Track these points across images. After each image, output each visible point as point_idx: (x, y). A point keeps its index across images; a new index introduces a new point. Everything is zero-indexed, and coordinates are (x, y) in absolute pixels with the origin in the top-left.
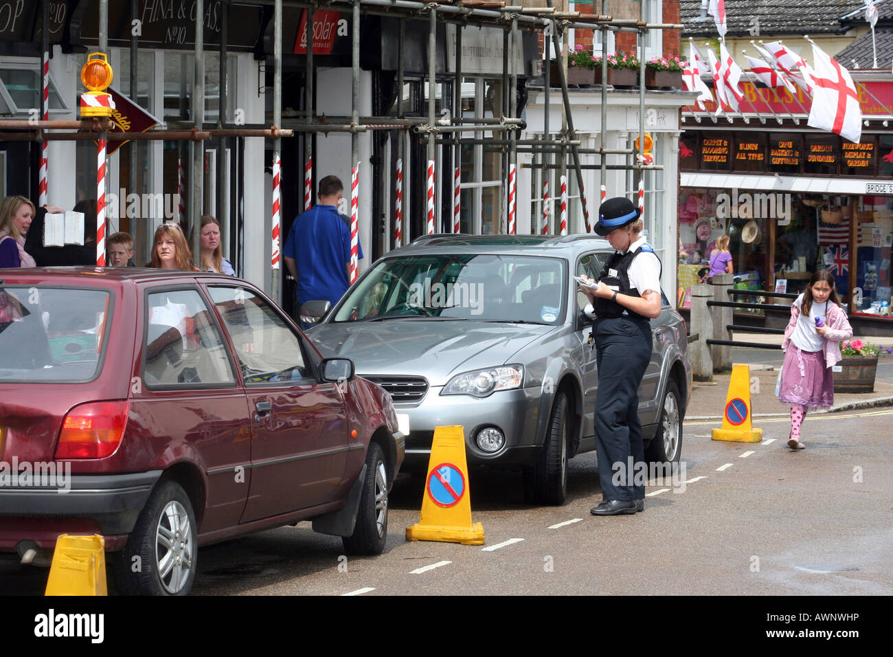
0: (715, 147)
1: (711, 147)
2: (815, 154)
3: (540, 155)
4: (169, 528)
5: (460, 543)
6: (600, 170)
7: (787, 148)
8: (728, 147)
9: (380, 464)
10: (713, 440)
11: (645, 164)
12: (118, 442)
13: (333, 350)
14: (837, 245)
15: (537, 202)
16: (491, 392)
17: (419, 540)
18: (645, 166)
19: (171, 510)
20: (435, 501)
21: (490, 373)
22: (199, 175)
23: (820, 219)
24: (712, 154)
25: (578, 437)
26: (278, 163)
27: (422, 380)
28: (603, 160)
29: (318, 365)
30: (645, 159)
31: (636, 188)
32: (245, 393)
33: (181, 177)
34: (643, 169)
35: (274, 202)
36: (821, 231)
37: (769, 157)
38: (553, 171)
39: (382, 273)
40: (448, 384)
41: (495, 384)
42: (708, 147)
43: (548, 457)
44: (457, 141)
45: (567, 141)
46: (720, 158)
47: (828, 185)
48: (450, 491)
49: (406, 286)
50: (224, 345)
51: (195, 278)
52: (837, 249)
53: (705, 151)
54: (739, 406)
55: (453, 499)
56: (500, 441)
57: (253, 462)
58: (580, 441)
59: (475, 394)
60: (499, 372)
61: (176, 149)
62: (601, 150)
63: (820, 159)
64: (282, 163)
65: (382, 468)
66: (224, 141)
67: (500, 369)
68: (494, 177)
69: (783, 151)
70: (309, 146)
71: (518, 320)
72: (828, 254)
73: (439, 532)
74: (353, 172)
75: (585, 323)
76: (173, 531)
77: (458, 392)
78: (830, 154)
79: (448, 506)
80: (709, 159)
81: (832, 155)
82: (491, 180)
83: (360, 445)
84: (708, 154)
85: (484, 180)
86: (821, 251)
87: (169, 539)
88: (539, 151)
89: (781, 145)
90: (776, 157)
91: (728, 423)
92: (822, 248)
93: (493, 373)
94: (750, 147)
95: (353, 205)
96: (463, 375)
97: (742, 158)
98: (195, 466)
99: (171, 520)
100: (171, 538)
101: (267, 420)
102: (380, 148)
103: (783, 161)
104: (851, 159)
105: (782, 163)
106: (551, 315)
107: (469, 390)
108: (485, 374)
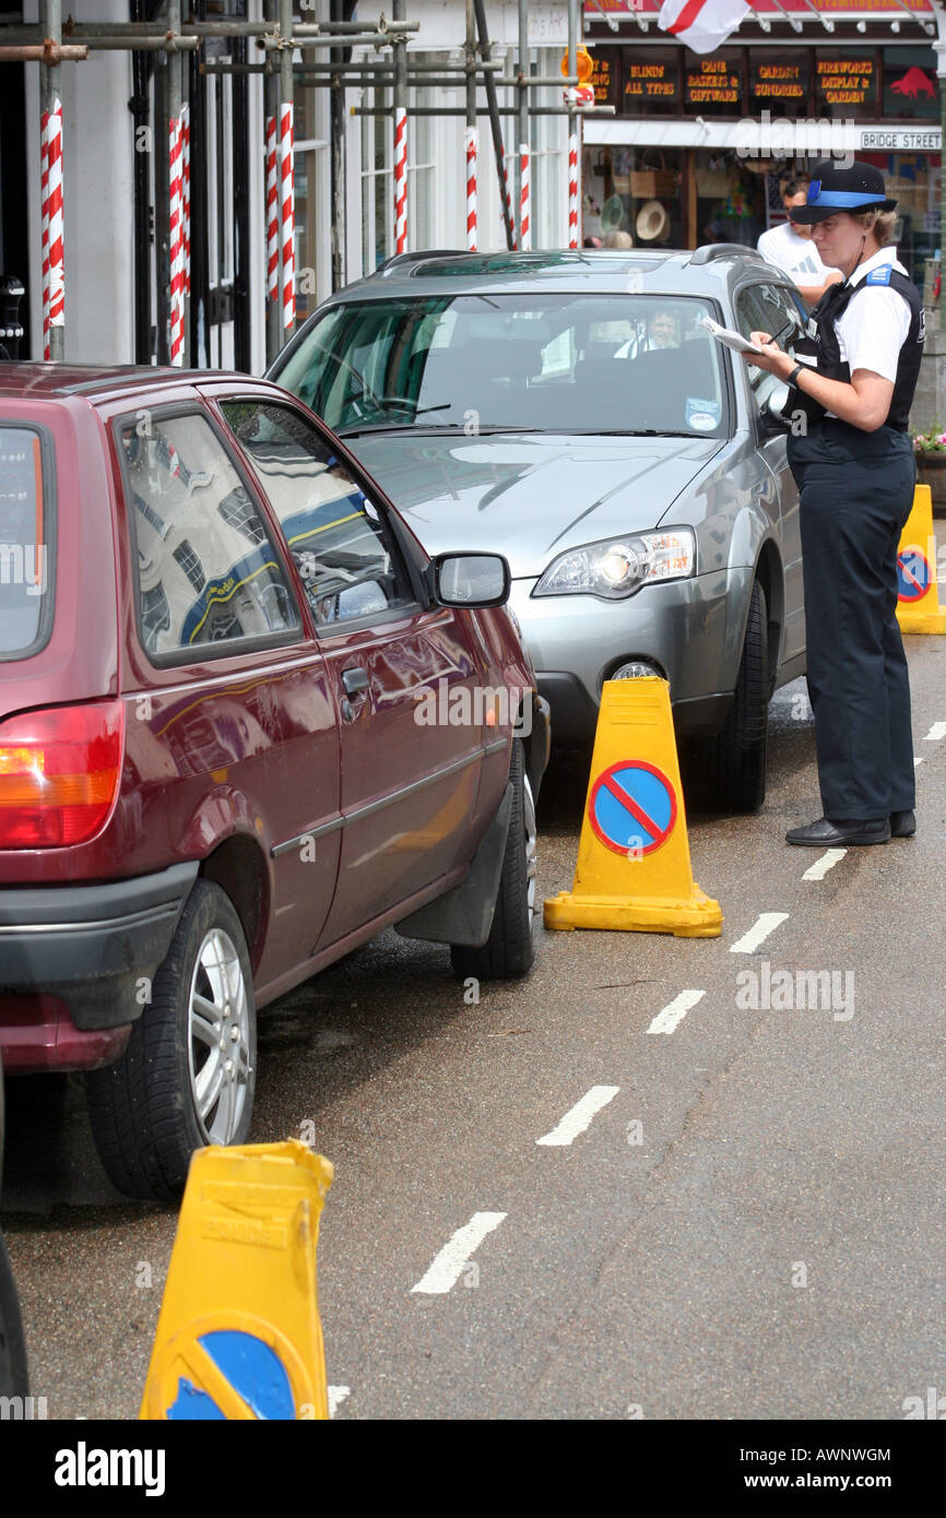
2: (765, 82)
4: (211, 998)
5: (671, 934)
6: (517, 118)
7: (718, 74)
8: (610, 72)
9: (523, 775)
11: (579, 104)
12: (110, 804)
16: (637, 587)
17: (577, 929)
18: (580, 109)
19: (211, 953)
20: (608, 843)
21: (631, 548)
26: (57, 114)
28: (521, 98)
30: (580, 96)
32: (320, 652)
34: (575, 114)
35: (52, 191)
37: (684, 90)
40: (547, 574)
41: (643, 567)
45: (476, 64)
51: (194, 385)
55: (649, 838)
57: (345, 810)
59: (597, 592)
60: (647, 544)
62: (520, 78)
63: (778, 92)
65: (527, 783)
67: (649, 537)
69: (709, 78)
71: (643, 429)
73: (622, 910)
76: (219, 1002)
78: (794, 82)
81: (798, 84)
83: (501, 741)
87: (211, 1023)
89: (706, 67)
90: (697, 88)
93: (637, 546)
94: (649, 72)
96: (572, 554)
97: (635, 92)
99: (213, 976)
100: (217, 1019)
103: (711, 97)
104: (833, 90)
105: (708, 99)
106: (706, 415)
107: (586, 584)
108: (619, 548)
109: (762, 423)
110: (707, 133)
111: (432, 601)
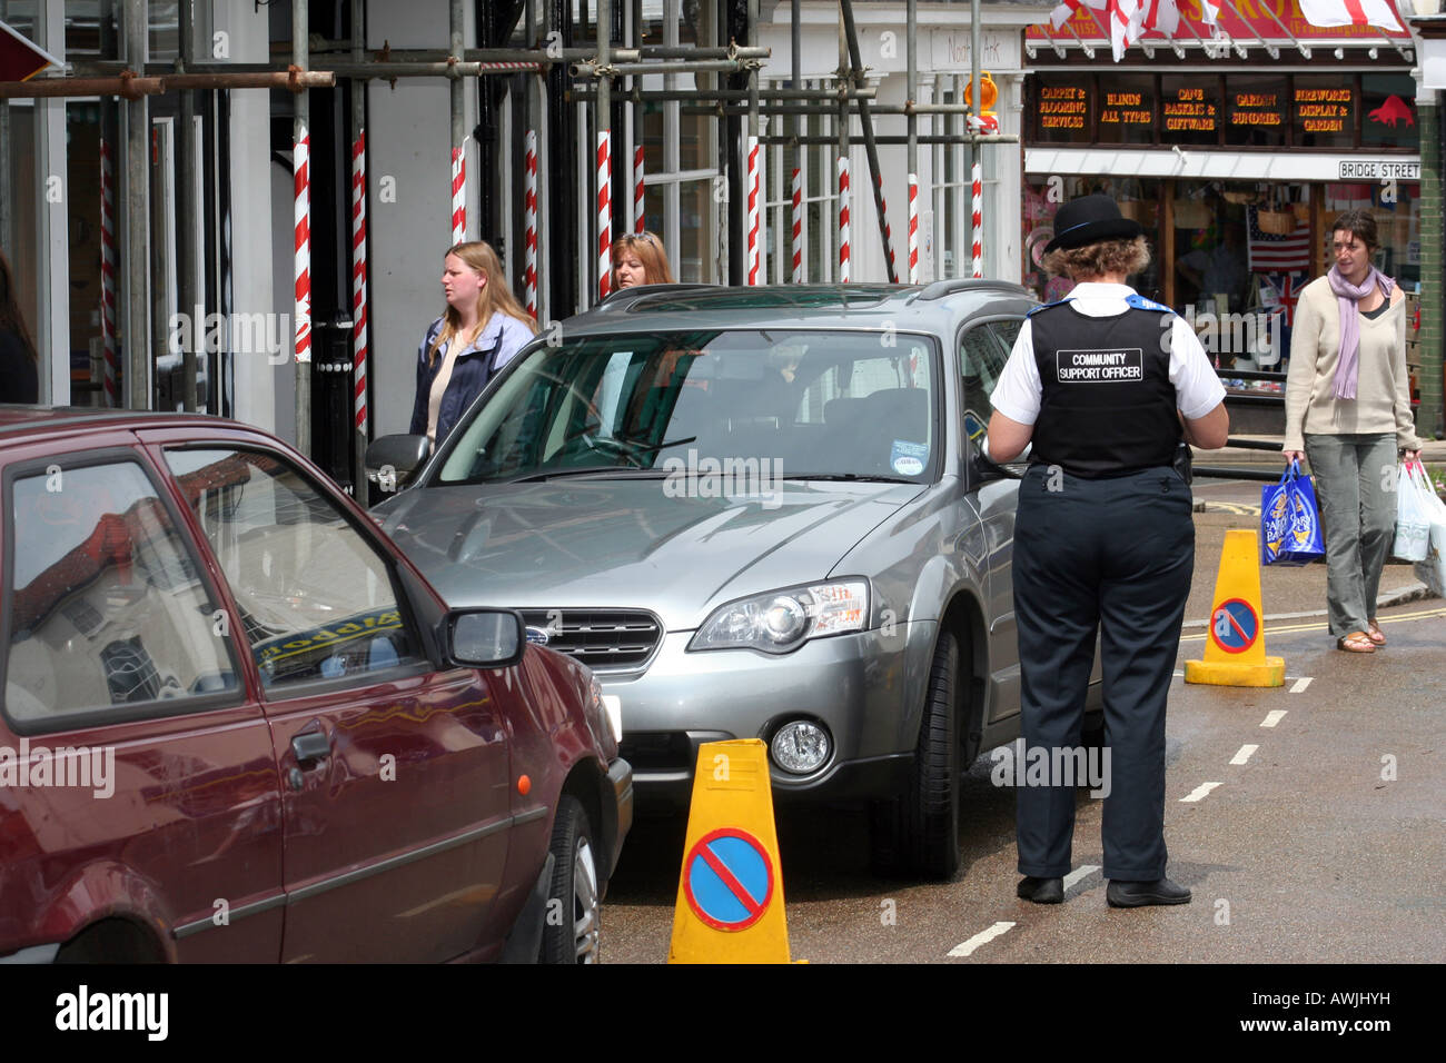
0: (1064, 101)
1: (1056, 101)
2: (1242, 109)
3: (779, 120)
6: (905, 147)
7: (1194, 101)
8: (1087, 100)
9: (582, 845)
10: (1187, 682)
11: (983, 133)
13: (445, 553)
14: (1284, 272)
15: (775, 207)
16: (802, 641)
18: (984, 137)
20: (703, 917)
21: (797, 599)
22: (140, 170)
23: (1255, 226)
24: (1057, 115)
25: (979, 723)
26: (304, 142)
27: (646, 617)
28: (911, 126)
29: (436, 626)
30: (984, 124)
31: (968, 175)
32: (265, 716)
33: (105, 173)
34: (980, 142)
35: (297, 223)
36: (1254, 248)
37: (1162, 118)
38: (804, 149)
39: (534, 374)
40: (706, 626)
41: (808, 621)
42: (1049, 101)
43: (923, 778)
44: (637, 95)
45: (849, 92)
46: (1072, 121)
47: (1270, 165)
48: (739, 892)
49: (584, 400)
50: (202, 580)
51: (133, 430)
52: (1284, 278)
53: (1044, 109)
54: (1241, 613)
55: (745, 911)
56: (823, 749)
57: (287, 887)
58: (983, 733)
59: (763, 645)
60: (815, 596)
61: (96, 124)
62: (908, 106)
63: (1255, 119)
64: (313, 143)
65: (586, 854)
66: (190, 100)
67: (817, 588)
68: (700, 161)
69: (1186, 106)
70: (360, 107)
71: (842, 472)
72: (1269, 288)
74: (454, 158)
75: (984, 474)
77: (724, 644)
78: (1272, 110)
79: (734, 928)
80: (1051, 123)
81: (1275, 112)
82: (695, 167)
83: (539, 809)
84: (1050, 114)
85: (684, 167)
86: (1256, 283)
88: (777, 111)
89: (1182, 95)
90: (1174, 117)
91: (1217, 647)
92: (1256, 278)
93: (803, 598)
94: (1125, 100)
95: (454, 225)
96: (734, 605)
97: (1111, 120)
98: (144, 922)
101: (321, 779)
102: (493, 110)
103: (1187, 124)
104: (1311, 118)
105: (1185, 128)
106: (912, 459)
107: (750, 637)
108: (785, 601)
109: (975, 467)
110: (1184, 163)
111: (445, 660)
